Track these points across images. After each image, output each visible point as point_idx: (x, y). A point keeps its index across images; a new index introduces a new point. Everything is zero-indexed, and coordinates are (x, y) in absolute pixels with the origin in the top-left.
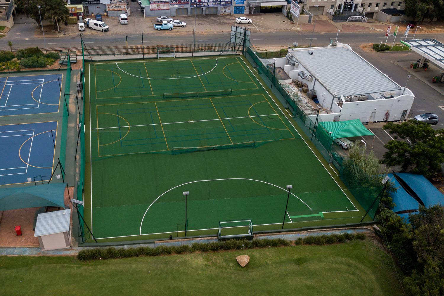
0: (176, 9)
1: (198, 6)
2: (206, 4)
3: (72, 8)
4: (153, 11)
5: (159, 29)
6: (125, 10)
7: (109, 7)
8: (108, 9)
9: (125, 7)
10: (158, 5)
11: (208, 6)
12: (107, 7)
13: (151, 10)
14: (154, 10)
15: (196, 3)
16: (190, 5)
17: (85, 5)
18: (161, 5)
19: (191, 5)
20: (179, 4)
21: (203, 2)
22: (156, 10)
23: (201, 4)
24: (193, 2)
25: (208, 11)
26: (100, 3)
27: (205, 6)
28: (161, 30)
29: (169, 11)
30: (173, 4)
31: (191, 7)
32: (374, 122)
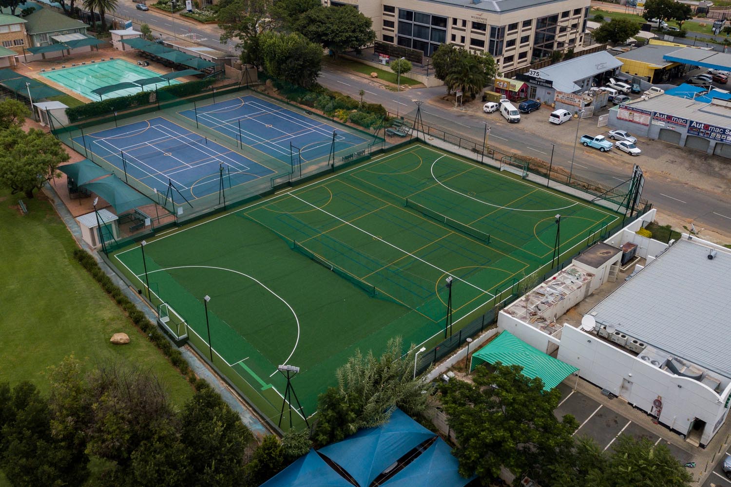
0: (661, 129)
1: (701, 134)
2: (718, 136)
3: (504, 82)
4: (619, 121)
5: (585, 144)
6: (579, 107)
7: (558, 96)
8: (556, 99)
9: (579, 101)
10: (631, 113)
11: (722, 140)
12: (556, 95)
13: (617, 118)
14: (623, 119)
15: (700, 129)
16: (686, 129)
17: (534, 85)
18: (636, 114)
19: (689, 130)
20: (668, 122)
21: (713, 131)
22: (626, 120)
23: (708, 134)
24: (694, 126)
25: (721, 150)
26: (552, 87)
27: (714, 139)
28: (587, 146)
29: (647, 128)
30: (657, 119)
31: (688, 132)
32: (629, 404)
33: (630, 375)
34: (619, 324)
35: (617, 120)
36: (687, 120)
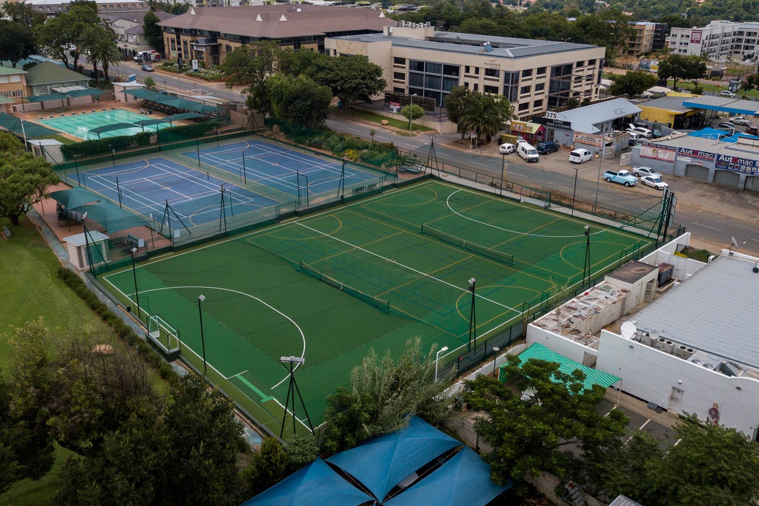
0: (687, 165)
1: (730, 168)
2: (749, 169)
3: (520, 124)
4: (643, 159)
5: (609, 179)
6: (599, 146)
7: (577, 137)
8: (576, 139)
9: (600, 141)
10: (654, 150)
11: (752, 173)
12: (575, 135)
13: (640, 156)
14: (646, 157)
15: (728, 162)
16: (713, 164)
17: (551, 128)
18: (660, 151)
19: (716, 164)
20: (695, 157)
21: (742, 164)
22: (650, 158)
23: (737, 167)
24: (722, 160)
25: (752, 183)
26: (570, 129)
27: (744, 172)
28: (611, 181)
29: (672, 165)
30: (682, 155)
31: (716, 167)
32: (680, 416)
33: (680, 381)
34: (663, 331)
35: (640, 158)
36: (714, 154)
